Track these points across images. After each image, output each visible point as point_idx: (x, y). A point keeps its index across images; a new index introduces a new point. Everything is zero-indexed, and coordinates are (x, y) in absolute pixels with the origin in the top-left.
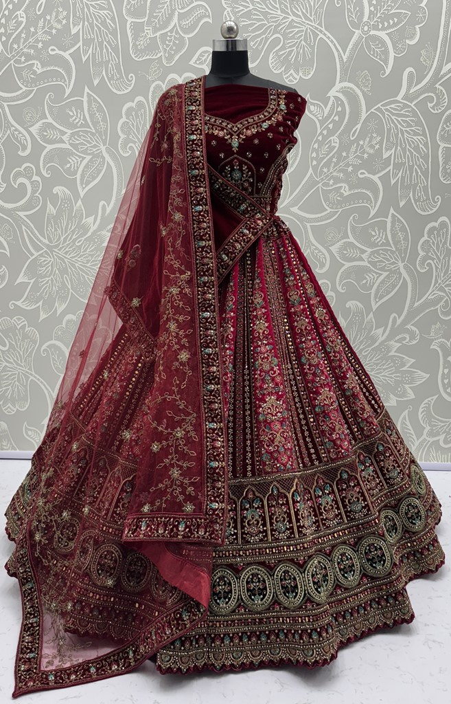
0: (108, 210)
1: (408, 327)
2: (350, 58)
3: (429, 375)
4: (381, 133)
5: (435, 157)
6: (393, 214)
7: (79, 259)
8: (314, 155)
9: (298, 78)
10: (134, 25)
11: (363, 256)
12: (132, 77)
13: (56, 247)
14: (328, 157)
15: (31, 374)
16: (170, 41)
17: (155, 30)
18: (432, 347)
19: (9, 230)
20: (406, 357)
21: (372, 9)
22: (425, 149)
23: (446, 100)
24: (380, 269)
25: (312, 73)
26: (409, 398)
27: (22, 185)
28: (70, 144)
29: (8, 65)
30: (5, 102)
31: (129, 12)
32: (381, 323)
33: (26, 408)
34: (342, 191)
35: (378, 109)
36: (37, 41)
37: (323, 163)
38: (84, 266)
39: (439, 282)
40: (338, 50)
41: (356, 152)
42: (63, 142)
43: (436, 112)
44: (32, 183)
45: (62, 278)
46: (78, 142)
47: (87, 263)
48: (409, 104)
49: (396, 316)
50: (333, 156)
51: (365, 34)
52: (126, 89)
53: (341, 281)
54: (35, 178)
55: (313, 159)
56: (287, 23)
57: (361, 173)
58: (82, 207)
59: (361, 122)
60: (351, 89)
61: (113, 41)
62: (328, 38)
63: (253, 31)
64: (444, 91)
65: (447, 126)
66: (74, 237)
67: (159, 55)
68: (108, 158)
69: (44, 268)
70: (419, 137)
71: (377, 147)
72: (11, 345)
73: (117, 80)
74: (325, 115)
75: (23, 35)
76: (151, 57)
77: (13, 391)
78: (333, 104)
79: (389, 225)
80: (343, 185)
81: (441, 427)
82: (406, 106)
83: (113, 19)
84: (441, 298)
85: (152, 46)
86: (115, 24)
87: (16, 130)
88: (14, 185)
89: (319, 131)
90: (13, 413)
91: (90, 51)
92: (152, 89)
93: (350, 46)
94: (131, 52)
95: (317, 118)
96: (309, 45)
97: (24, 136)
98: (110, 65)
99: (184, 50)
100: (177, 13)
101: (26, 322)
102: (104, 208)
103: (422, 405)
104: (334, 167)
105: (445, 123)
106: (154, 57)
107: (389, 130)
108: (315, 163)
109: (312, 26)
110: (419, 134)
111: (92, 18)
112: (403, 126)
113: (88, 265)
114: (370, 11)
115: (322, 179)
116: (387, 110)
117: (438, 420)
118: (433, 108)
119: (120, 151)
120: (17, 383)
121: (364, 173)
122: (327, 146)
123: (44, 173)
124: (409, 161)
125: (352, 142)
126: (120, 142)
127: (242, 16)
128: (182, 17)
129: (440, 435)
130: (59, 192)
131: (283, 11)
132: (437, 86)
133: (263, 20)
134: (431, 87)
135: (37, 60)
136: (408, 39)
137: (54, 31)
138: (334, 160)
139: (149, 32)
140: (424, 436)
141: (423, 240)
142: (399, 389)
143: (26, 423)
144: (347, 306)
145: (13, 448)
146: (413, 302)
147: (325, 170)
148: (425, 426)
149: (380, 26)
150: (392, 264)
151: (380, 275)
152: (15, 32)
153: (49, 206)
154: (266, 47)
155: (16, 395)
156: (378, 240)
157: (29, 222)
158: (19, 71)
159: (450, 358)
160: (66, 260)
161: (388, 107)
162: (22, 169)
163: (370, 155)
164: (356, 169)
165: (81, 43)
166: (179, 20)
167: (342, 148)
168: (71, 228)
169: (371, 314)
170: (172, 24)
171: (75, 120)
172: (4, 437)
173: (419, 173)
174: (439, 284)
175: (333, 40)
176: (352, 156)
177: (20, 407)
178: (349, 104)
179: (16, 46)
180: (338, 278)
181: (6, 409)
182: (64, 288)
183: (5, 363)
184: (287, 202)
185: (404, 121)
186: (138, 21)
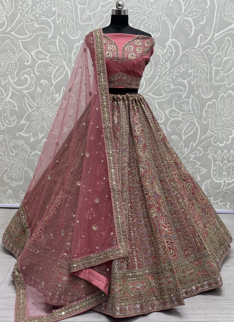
1: (198, 148)
2: (176, 28)
3: (206, 170)
4: (188, 62)
5: (211, 73)
6: (192, 97)
7: (51, 113)
8: (159, 70)
10: (81, 9)
11: (180, 115)
12: (79, 32)
13: (40, 107)
14: (165, 72)
15: (25, 167)
16: (97, 17)
17: (91, 12)
18: (208, 157)
19: (18, 99)
20: (197, 162)
21: (186, 8)
22: (206, 70)
23: (216, 49)
24: (186, 122)
25: (159, 34)
27: (26, 78)
28: (50, 61)
29: (22, 23)
30: (19, 40)
31: (79, 3)
32: (187, 146)
33: (22, 183)
34: (171, 86)
35: (187, 52)
36: (36, 13)
37: (162, 74)
38: (53, 117)
39: (212, 128)
40: (171, 25)
41: (177, 70)
42: (46, 59)
43: (212, 53)
44: (31, 78)
45: (43, 122)
46: (53, 60)
48: (200, 50)
49: (193, 143)
50: (167, 71)
51: (183, 19)
52: (76, 37)
53: (169, 126)
54: (32, 75)
55: (158, 72)
56: (149, 12)
57: (179, 79)
58: (54, 90)
59: (180, 56)
60: (176, 42)
61: (71, 15)
62: (167, 19)
63: (134, 14)
64: (215, 44)
65: (217, 60)
67: (92, 23)
68: (67, 67)
69: (34, 117)
70: (204, 64)
71: (186, 68)
72: (16, 153)
73: (72, 32)
74: (164, 53)
75: (30, 10)
76: (88, 23)
77: (16, 175)
78: (168, 49)
79: (190, 102)
80: (171, 84)
81: (212, 194)
82: (199, 51)
83: (72, 6)
84: (213, 136)
85: (89, 19)
86: (73, 8)
87: (24, 53)
88: (22, 78)
89: (161, 60)
90: (15, 185)
91: (61, 19)
93: (176, 23)
94: (79, 20)
95: (161, 54)
96: (158, 22)
97: (28, 56)
98: (69, 26)
99: (103, 21)
100: (100, 4)
101: (24, 142)
103: (204, 183)
104: (167, 76)
105: (216, 58)
106: (90, 23)
107: (191, 61)
108: (159, 74)
109: (160, 14)
111: (62, 4)
112: (198, 59)
114: (185, 9)
115: (162, 81)
116: (191, 52)
117: (211, 190)
118: (210, 52)
120: (18, 171)
122: (165, 66)
123: (37, 73)
125: (176, 66)
126: (72, 61)
127: (130, 8)
128: (103, 6)
129: (211, 197)
130: (43, 82)
131: (147, 7)
132: (212, 42)
133: (138, 10)
134: (210, 43)
135: (36, 22)
136: (201, 21)
137: (44, 9)
138: (168, 73)
139: (88, 12)
141: (205, 109)
142: (194, 176)
143: (21, 191)
144: (172, 138)
145: (14, 203)
146: (200, 137)
147: (164, 77)
149: (189, 15)
150: (192, 119)
151: (187, 124)
152: (26, 8)
153: (38, 88)
154: (139, 22)
155: (17, 177)
156: (186, 109)
157: (28, 95)
158: (27, 26)
159: (216, 163)
160: (45, 113)
161: (191, 51)
162: (26, 71)
163: (183, 72)
164: (177, 77)
165: (56, 15)
166: (101, 8)
167: (171, 68)
168: (48, 99)
169: (182, 142)
170: (98, 9)
171: (52, 50)
172: (10, 197)
173: (204, 80)
174: (212, 129)
175: (169, 20)
176: (175, 71)
177: (19, 183)
178: (175, 48)
179: (26, 15)
180: (168, 125)
181: (12, 184)
182: (43, 127)
183: (13, 162)
184: (146, 90)
185: (198, 57)
186: (83, 7)
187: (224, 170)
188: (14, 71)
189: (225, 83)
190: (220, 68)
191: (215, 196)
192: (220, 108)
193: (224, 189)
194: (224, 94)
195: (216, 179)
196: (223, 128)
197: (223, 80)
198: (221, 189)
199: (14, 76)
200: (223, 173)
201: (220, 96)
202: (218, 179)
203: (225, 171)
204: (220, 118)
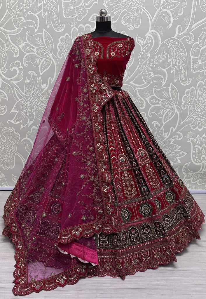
0: (52, 81)
1: (178, 132)
2: (155, 20)
3: (186, 153)
4: (167, 52)
5: (189, 62)
6: (171, 85)
7: (39, 102)
8: (140, 60)
9: (133, 28)
10: (65, 4)
11: (160, 102)
12: (64, 25)
13: (29, 97)
14: (145, 61)
15: (16, 153)
16: (80, 11)
17: (74, 6)
18: (188, 141)
19: (8, 89)
20: (177, 145)
22: (185, 59)
23: (194, 39)
24: (166, 108)
25: (139, 26)
26: (178, 163)
27: (15, 70)
28: (37, 53)
29: (10, 18)
30: (8, 34)
32: (167, 131)
33: (13, 168)
35: (166, 42)
36: (23, 9)
37: (143, 64)
38: (41, 105)
40: (150, 17)
41: (157, 59)
42: (33, 52)
43: (190, 43)
44: (19, 69)
45: (31, 110)
46: (40, 52)
47: (42, 104)
48: (179, 40)
49: (173, 128)
50: (147, 61)
51: (161, 11)
52: (61, 30)
53: (150, 113)
54: (21, 67)
55: (139, 62)
56: (129, 5)
58: (41, 80)
59: (159, 47)
60: (155, 33)
61: (56, 10)
62: (146, 12)
63: (115, 8)
64: (193, 35)
65: (194, 49)
66: (37, 93)
67: (75, 16)
68: (52, 59)
69: (23, 106)
70: (182, 54)
71: (165, 57)
72: (7, 140)
73: (57, 26)
74: (144, 44)
75: (17, 6)
76: (72, 17)
77: (8, 160)
78: (148, 39)
79: (170, 89)
80: (152, 73)
81: (191, 175)
82: (177, 41)
83: (56, 1)
84: (192, 121)
85: (72, 13)
86: (57, 3)
87: (13, 46)
88: (11, 70)
89: (142, 50)
90: (7, 170)
91: (46, 14)
92: (72, 30)
93: (155, 15)
94: (64, 14)
95: (140, 44)
96: (138, 14)
97: (17, 49)
98: (54, 20)
99: (86, 15)
101: (14, 130)
102: (50, 80)
103: (184, 166)
104: (148, 65)
105: (193, 48)
107: (170, 50)
108: (140, 63)
109: (140, 6)
110: (182, 52)
112: (176, 49)
113: (43, 105)
114: (163, 1)
115: (143, 70)
117: (190, 172)
118: (188, 42)
119: (58, 56)
120: (9, 156)
121: (160, 68)
122: (145, 56)
123: (25, 65)
124: (178, 64)
125: (155, 55)
126: (58, 53)
127: (111, 1)
129: (191, 178)
130: (31, 73)
132: (190, 33)
133: (119, 3)
134: (187, 33)
135: (23, 17)
136: (179, 13)
137: (31, 5)
139: (71, 6)
140: (184, 178)
141: (184, 96)
142: (174, 159)
143: (13, 174)
144: (152, 123)
145: (7, 185)
146: (180, 122)
147: (144, 66)
148: (185, 174)
149: (168, 7)
150: (172, 106)
151: (166, 110)
152: (14, 5)
153: (27, 79)
154: (120, 14)
155: (9, 162)
156: (166, 96)
157: (17, 86)
158: (15, 21)
159: (196, 146)
160: (33, 102)
161: (170, 41)
162: (15, 63)
163: (162, 61)
164: (157, 66)
165: (42, 10)
166: (84, 2)
167: (151, 57)
168: (36, 89)
169: (163, 127)
170: (81, 4)
171: (39, 43)
172: (3, 180)
173: (183, 68)
174: (191, 115)
175: (148, 12)
176: (155, 61)
177: (11, 167)
178: (154, 39)
179: (14, 11)
180: (149, 111)
181: (4, 168)
182: (32, 114)
183: (5, 148)
184: (128, 79)
185: (176, 47)
186: (67, 2)
187: (202, 153)
188: (3, 63)
189: (202, 71)
190: (198, 57)
191: (195, 177)
192: (198, 95)
193: (203, 171)
194: (202, 82)
195: (196, 162)
196: (202, 114)
197: (200, 68)
198: (200, 171)
199: (4, 68)
200: (202, 157)
201: (198, 84)
202: (197, 162)
203: (204, 155)
204: (199, 104)
